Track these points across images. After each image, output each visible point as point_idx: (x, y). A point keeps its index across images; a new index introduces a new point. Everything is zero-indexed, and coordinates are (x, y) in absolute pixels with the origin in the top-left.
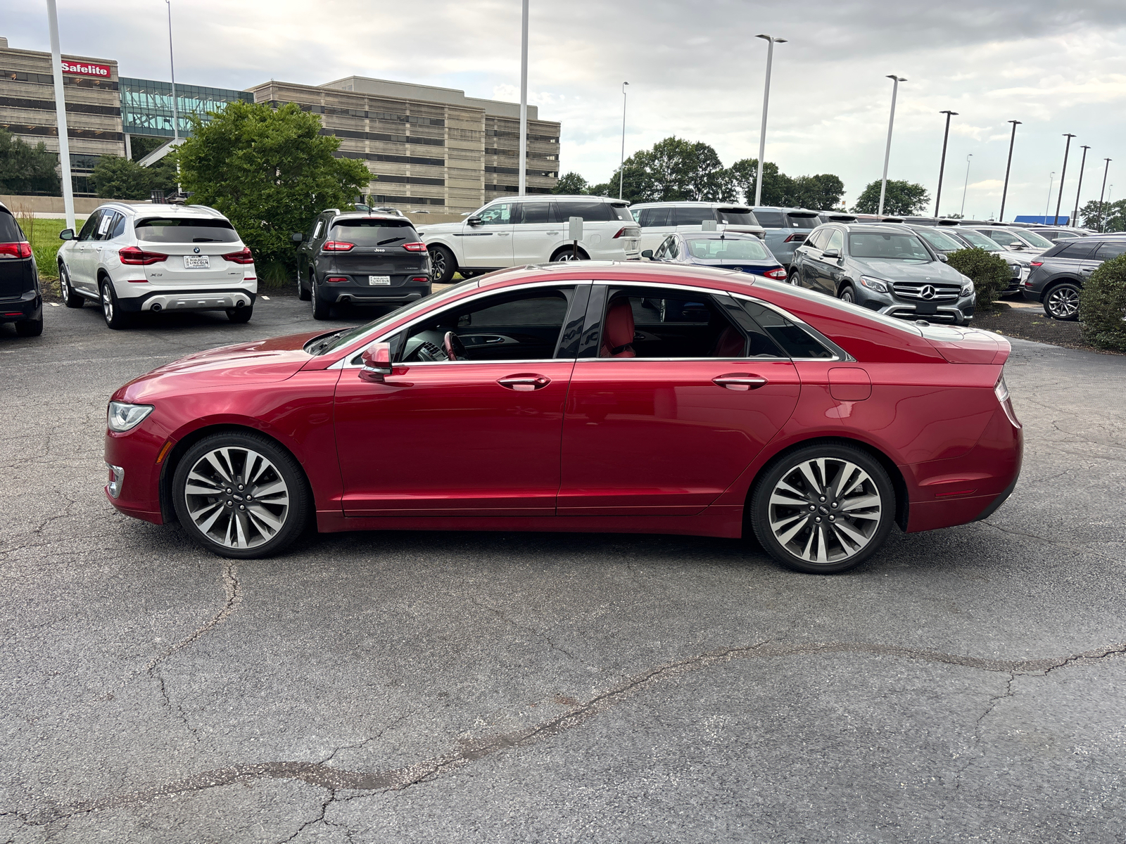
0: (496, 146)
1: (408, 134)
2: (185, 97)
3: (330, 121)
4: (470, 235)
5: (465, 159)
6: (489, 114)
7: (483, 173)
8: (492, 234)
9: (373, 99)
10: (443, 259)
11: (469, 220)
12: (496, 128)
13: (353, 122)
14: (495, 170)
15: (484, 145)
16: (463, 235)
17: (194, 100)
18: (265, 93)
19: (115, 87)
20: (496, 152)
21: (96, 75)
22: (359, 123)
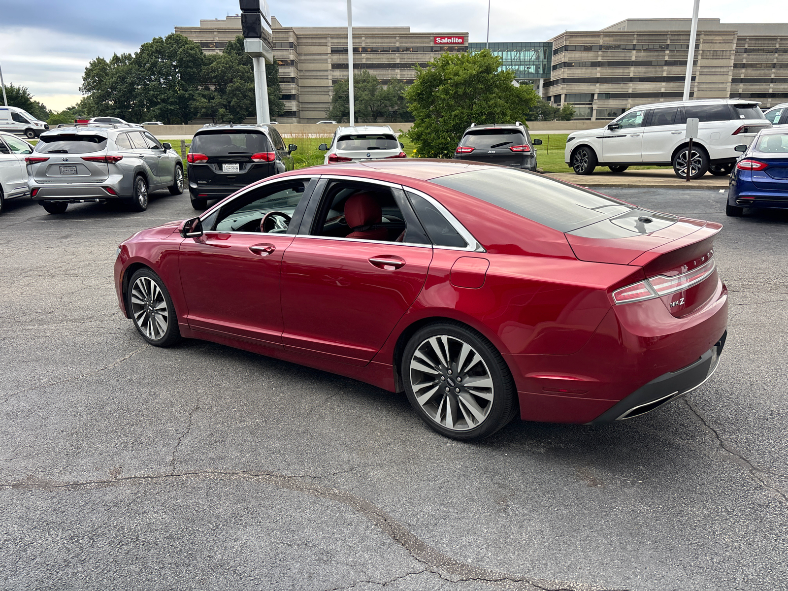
0: (744, 61)
1: (667, 58)
2: (508, 51)
3: (605, 55)
4: (609, 137)
5: (715, 74)
6: (742, 35)
7: (729, 84)
8: (626, 136)
9: (640, 34)
10: (587, 156)
11: (609, 126)
12: (746, 46)
13: (622, 54)
14: (742, 81)
15: (733, 61)
16: (604, 137)
17: (513, 52)
18: (561, 41)
19: (465, 49)
20: (744, 66)
21: (456, 43)
22: (628, 54)
